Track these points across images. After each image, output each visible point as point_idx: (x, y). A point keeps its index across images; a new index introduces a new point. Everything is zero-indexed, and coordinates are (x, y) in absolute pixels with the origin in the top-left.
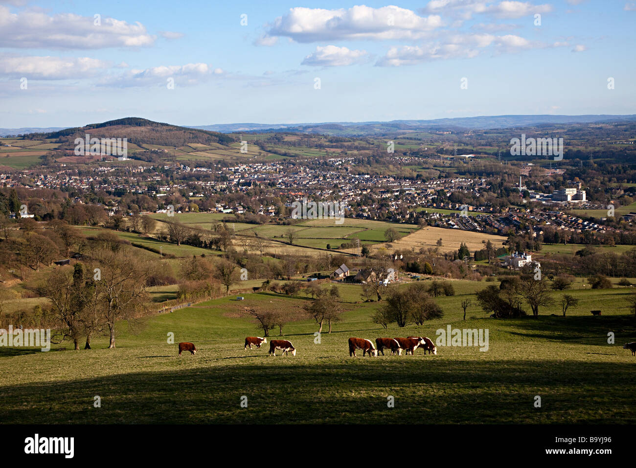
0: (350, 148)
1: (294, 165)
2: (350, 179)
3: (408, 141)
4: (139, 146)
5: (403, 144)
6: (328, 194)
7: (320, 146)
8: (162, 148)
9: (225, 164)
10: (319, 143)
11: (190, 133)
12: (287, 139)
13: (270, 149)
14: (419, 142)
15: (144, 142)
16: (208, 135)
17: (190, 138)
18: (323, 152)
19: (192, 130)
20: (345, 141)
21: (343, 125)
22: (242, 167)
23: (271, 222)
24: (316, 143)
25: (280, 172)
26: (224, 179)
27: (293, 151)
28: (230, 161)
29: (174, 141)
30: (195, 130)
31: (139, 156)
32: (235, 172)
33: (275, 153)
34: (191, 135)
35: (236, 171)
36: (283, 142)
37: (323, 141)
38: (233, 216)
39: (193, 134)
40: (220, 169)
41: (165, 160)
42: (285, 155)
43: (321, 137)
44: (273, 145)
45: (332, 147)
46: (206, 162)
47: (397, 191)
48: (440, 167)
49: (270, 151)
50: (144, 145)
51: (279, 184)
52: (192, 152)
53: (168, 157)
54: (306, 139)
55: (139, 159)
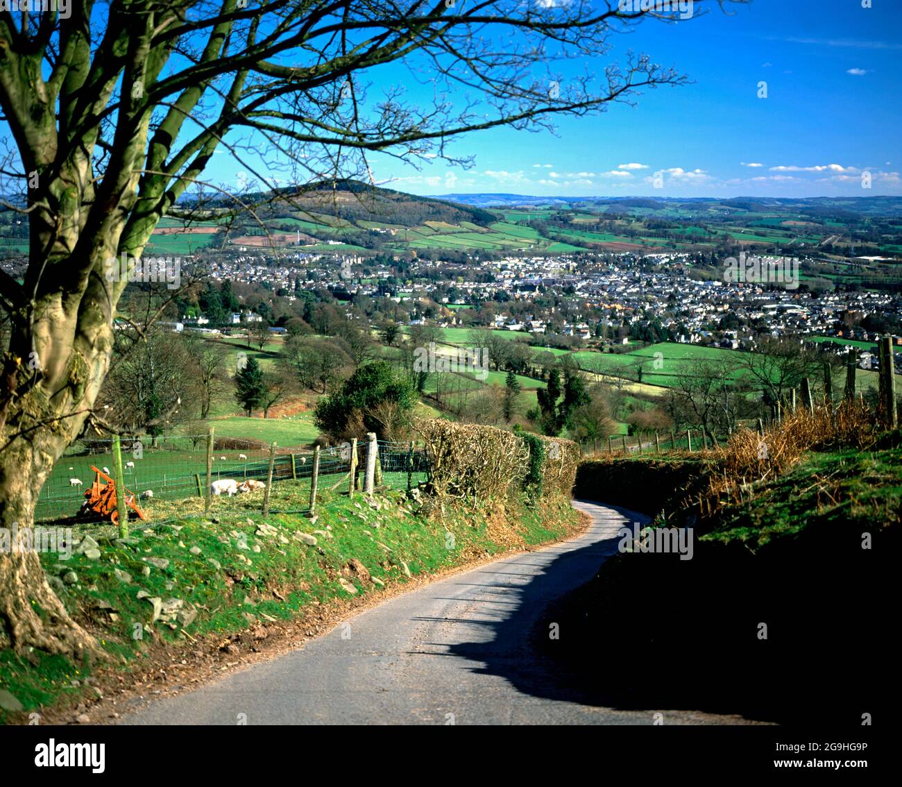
0: (679, 238)
1: (594, 261)
2: (692, 288)
3: (769, 230)
4: (354, 223)
5: (763, 235)
6: (663, 308)
7: (632, 234)
8: (388, 227)
9: (487, 257)
10: (629, 228)
11: (430, 205)
12: (578, 220)
13: (555, 234)
14: (789, 233)
15: (359, 217)
16: (457, 210)
17: (429, 213)
18: (637, 243)
19: (431, 200)
20: (670, 227)
21: (659, 202)
22: (511, 262)
23: (589, 347)
24: (623, 228)
25: (574, 271)
26: (489, 279)
27: (589, 239)
28: (493, 252)
29: (405, 217)
30: (436, 201)
31: (354, 238)
32: (502, 270)
33: (563, 241)
34: (431, 208)
35: (503, 268)
36: (572, 225)
37: (636, 226)
38: (527, 335)
39: (433, 206)
40: (478, 264)
41: (392, 247)
42: (578, 244)
43: (631, 219)
44: (557, 229)
45: (650, 235)
46: (456, 251)
47: (773, 309)
48: (830, 273)
49: (553, 239)
50: (360, 222)
51: (579, 290)
52: (433, 235)
53: (396, 242)
54: (608, 221)
55: (354, 243)
